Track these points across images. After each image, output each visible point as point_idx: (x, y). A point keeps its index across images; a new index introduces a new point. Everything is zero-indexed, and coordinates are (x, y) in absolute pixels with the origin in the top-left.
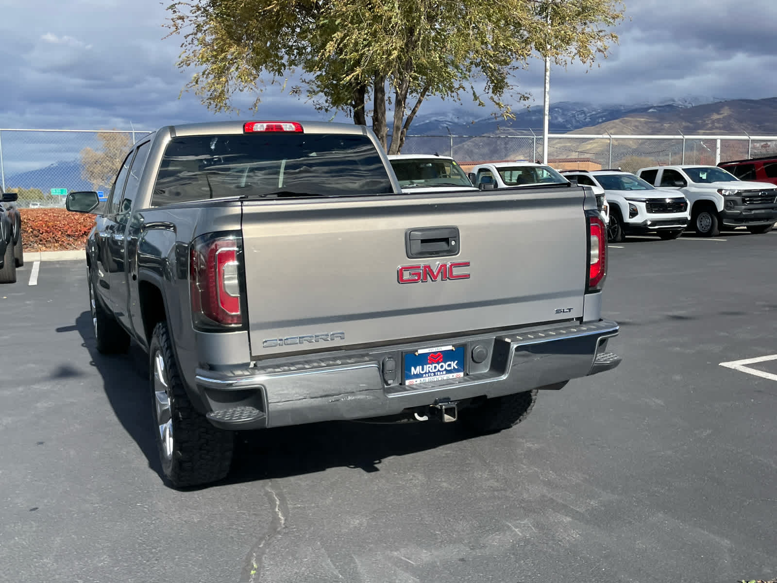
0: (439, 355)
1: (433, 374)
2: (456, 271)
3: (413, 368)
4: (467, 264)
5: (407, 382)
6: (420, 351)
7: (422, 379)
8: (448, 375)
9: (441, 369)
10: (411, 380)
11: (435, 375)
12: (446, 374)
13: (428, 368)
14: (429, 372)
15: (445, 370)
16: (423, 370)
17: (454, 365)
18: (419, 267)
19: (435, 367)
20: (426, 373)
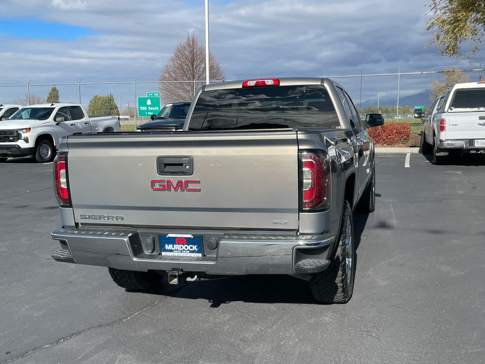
0: (183, 240)
1: (180, 251)
2: (191, 186)
3: (166, 245)
4: (198, 182)
5: (163, 254)
6: (170, 235)
7: (173, 253)
8: (191, 254)
9: (185, 249)
10: (166, 253)
11: (181, 252)
12: (190, 253)
13: (176, 247)
14: (177, 250)
15: (189, 250)
16: (173, 247)
17: (195, 248)
18: (164, 181)
19: (181, 247)
20: (175, 250)
